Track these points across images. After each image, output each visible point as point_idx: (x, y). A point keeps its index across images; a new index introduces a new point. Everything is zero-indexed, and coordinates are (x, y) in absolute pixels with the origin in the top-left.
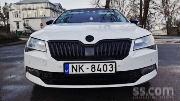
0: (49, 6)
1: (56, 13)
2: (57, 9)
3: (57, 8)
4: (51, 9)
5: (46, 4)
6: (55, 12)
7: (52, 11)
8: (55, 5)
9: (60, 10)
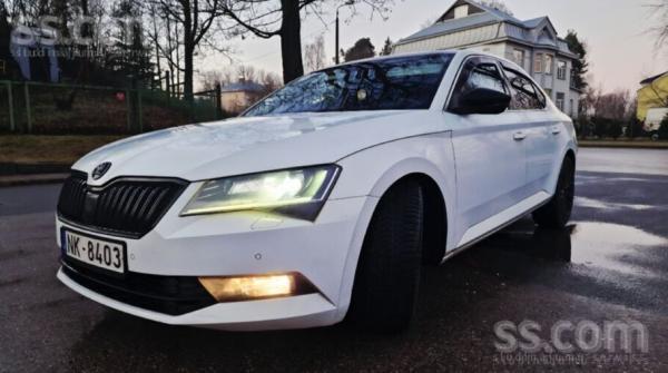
0: (503, 32)
1: (527, 53)
2: (535, 41)
3: (534, 36)
4: (509, 42)
5: (496, 26)
6: (523, 52)
7: (511, 48)
8: (527, 25)
9: (547, 41)
